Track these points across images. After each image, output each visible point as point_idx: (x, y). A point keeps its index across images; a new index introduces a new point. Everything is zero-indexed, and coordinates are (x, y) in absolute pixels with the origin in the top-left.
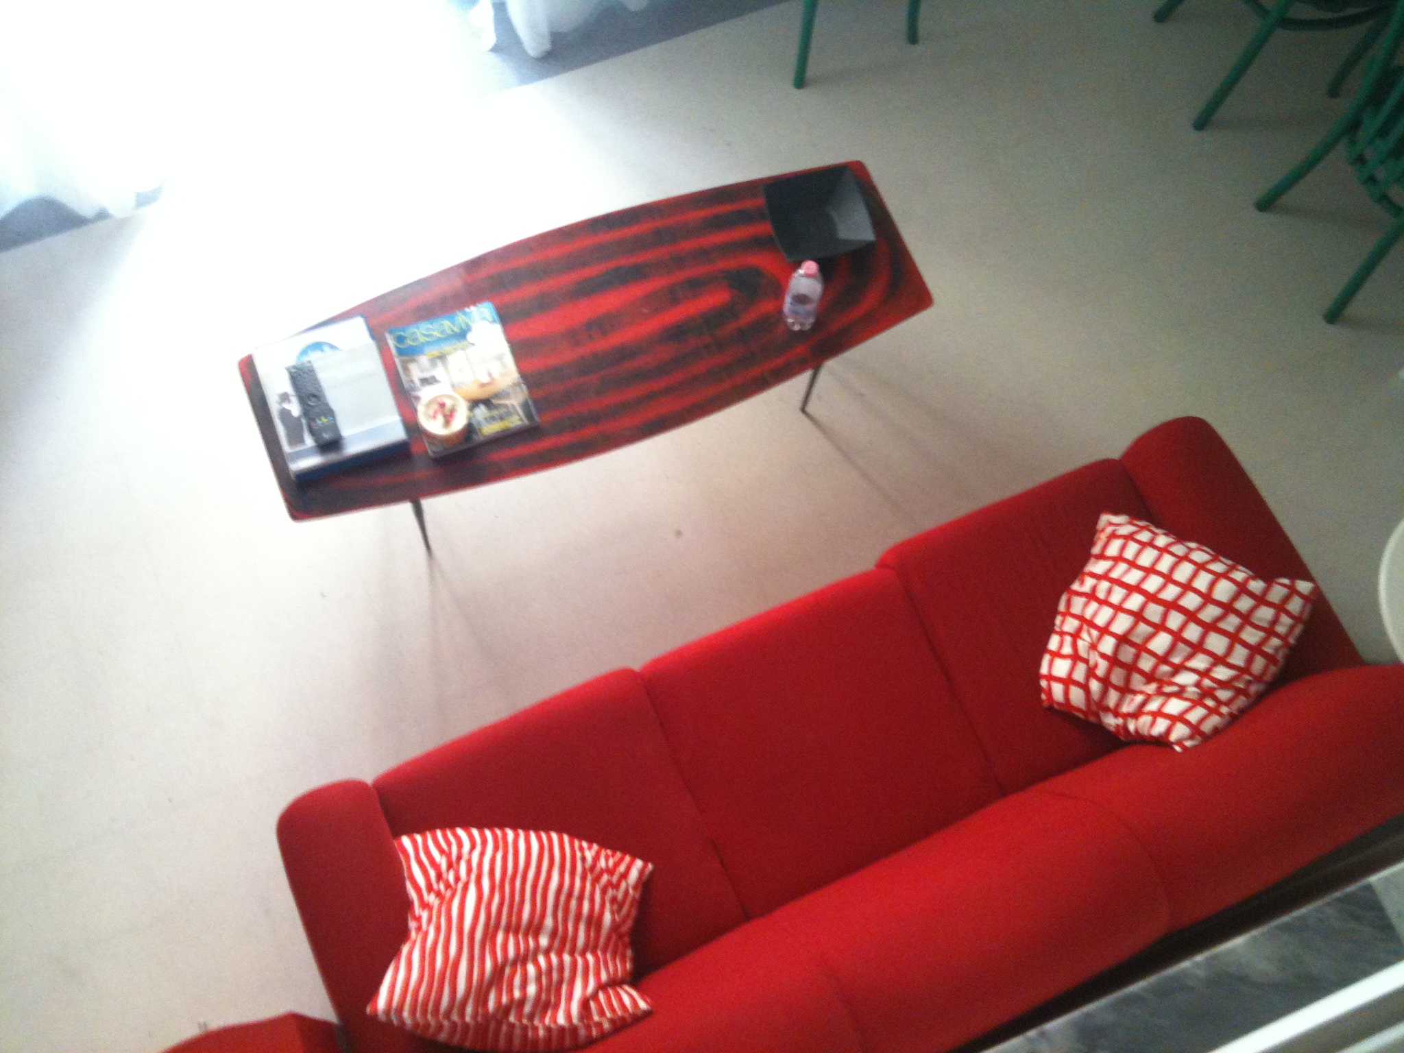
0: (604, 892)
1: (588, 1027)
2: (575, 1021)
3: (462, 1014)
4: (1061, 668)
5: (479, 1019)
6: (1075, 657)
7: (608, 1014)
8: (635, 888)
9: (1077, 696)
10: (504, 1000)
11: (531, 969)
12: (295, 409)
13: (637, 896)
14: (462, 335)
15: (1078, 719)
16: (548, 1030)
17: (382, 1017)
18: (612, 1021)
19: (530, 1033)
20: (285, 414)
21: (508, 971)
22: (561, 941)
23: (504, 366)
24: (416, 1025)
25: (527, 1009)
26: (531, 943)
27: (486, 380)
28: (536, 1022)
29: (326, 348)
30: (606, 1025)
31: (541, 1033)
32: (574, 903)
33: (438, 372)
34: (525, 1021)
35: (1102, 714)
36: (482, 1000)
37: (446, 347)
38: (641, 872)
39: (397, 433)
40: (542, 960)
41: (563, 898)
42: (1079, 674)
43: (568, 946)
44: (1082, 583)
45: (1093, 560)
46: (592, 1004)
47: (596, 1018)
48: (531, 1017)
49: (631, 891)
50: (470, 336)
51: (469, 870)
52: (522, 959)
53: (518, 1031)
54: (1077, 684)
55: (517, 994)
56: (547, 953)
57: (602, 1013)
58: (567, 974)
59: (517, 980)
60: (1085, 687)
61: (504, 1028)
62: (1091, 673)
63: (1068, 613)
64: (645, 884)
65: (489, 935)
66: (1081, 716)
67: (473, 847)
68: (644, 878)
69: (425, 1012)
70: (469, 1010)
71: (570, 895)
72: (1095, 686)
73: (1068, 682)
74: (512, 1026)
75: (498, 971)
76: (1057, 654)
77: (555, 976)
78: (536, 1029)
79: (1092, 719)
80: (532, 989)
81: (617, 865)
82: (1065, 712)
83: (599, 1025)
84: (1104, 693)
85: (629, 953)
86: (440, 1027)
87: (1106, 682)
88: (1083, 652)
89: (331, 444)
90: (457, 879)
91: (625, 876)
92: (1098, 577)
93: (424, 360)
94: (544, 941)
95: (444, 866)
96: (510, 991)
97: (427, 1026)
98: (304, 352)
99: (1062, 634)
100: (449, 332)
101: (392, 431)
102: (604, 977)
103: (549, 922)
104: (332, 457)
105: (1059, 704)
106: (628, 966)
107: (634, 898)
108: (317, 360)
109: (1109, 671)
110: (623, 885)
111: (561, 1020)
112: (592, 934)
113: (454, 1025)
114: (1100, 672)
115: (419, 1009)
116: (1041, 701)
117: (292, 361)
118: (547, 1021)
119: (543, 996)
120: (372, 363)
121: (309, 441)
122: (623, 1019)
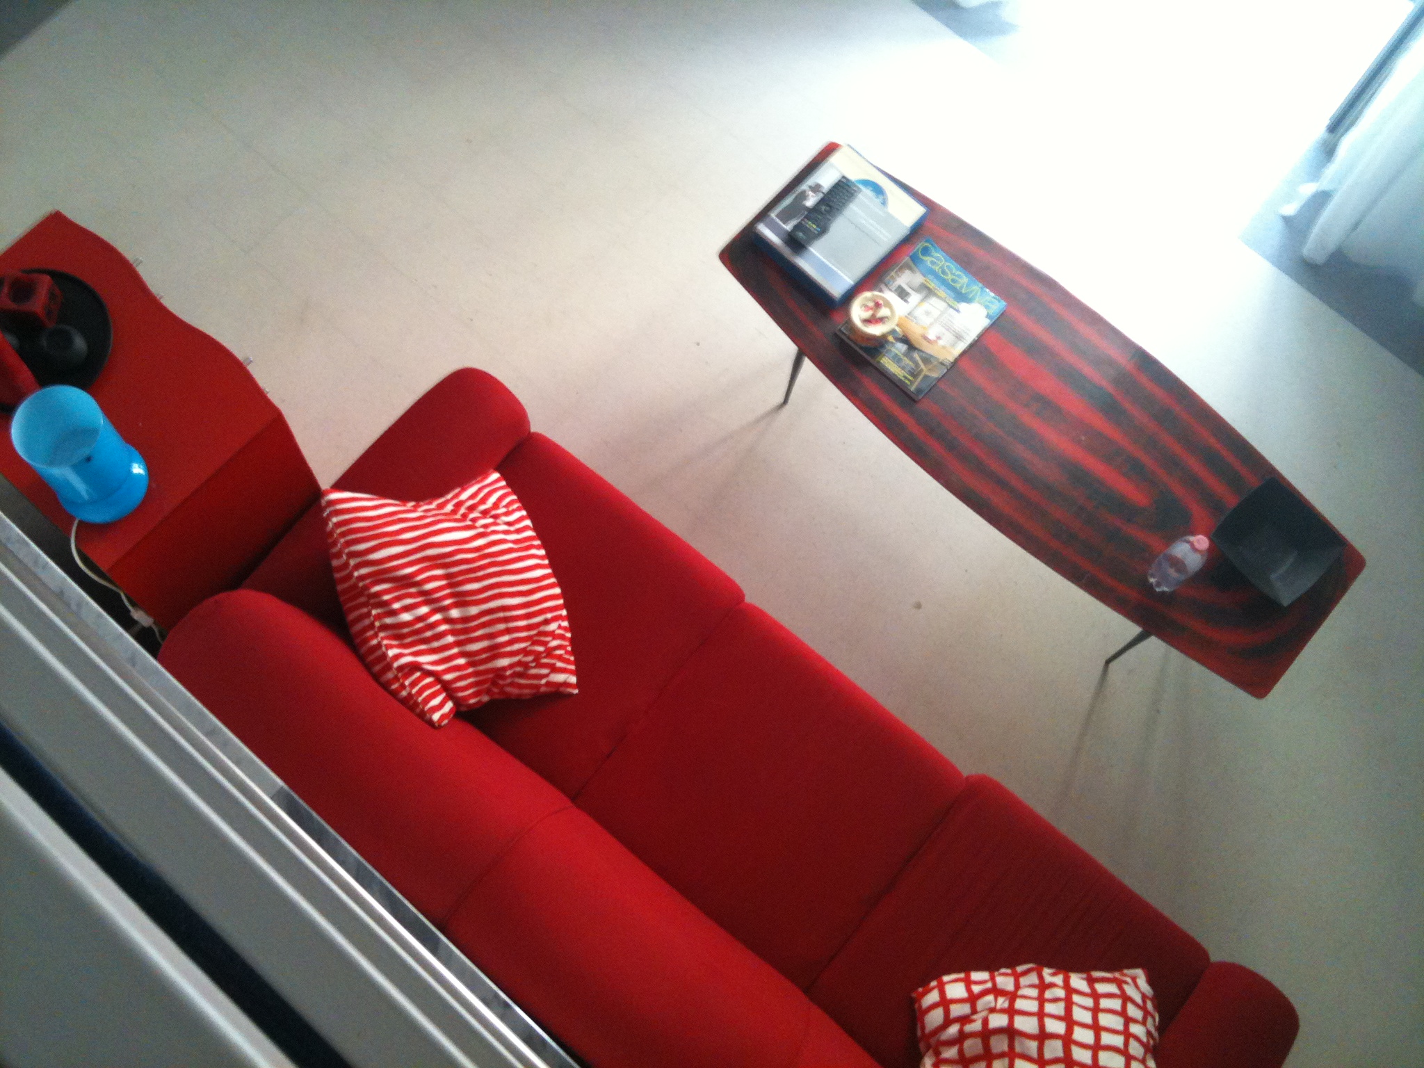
0: (524, 652)
1: (396, 679)
2: (396, 665)
3: (358, 567)
4: (956, 990)
5: (361, 584)
6: (972, 999)
7: (414, 691)
8: (548, 684)
9: (935, 1018)
10: (386, 597)
11: (424, 610)
12: (811, 202)
13: (543, 689)
14: (962, 297)
15: (915, 1033)
16: (379, 645)
17: (323, 502)
18: (410, 694)
19: (370, 633)
20: (803, 196)
21: (413, 590)
22: (463, 629)
23: (953, 345)
24: (331, 533)
25: (388, 621)
26: (448, 602)
27: (932, 336)
28: (382, 635)
29: (881, 197)
30: (404, 693)
31: (375, 642)
32: (502, 626)
33: (915, 298)
34: (377, 624)
35: (931, 1052)
36: (379, 577)
37: (942, 292)
38: (566, 684)
39: (836, 289)
40: (437, 617)
41: (501, 615)
42: (957, 1010)
43: (462, 637)
44: (1054, 974)
45: (1084, 976)
46: (418, 674)
47: (407, 683)
48: (384, 627)
49: (543, 681)
50: (963, 306)
51: (485, 526)
52: (428, 598)
53: (367, 622)
54: (947, 1012)
55: (396, 606)
56: (447, 620)
57: (413, 684)
58: (436, 644)
59: (409, 601)
60: (948, 1022)
61: (365, 610)
62: (964, 1020)
63: (1017, 977)
64: (557, 692)
65: (435, 562)
66: (919, 1033)
67: (509, 524)
68: (562, 689)
69: (343, 534)
70: (364, 571)
71: (506, 620)
72: (953, 1030)
73: (945, 1003)
74: (369, 614)
75: (407, 581)
76: (968, 983)
77: (429, 634)
78: (376, 635)
79: (922, 1046)
80: (406, 617)
81: (560, 658)
82: (915, 1015)
83: (403, 687)
84: (950, 1043)
85: (485, 698)
86: (339, 555)
87: (962, 1037)
88: (981, 1004)
89: (796, 243)
90: (474, 520)
91: (554, 669)
92: (1067, 985)
93: (918, 279)
94: (455, 613)
95: (482, 507)
96: (398, 599)
97: (335, 543)
98: (867, 183)
99: (993, 979)
100: (958, 286)
101: (836, 282)
102: (448, 677)
103: (474, 610)
104: (786, 252)
105: (920, 1006)
106: (472, 701)
107: (538, 687)
108: (865, 195)
109: (973, 1035)
110: (545, 671)
111: (391, 653)
112: (484, 656)
113: (346, 565)
114: (969, 1028)
115: (343, 529)
116: (915, 989)
117: (853, 176)
118: (385, 642)
119: (406, 630)
120: (887, 239)
121: (788, 227)
122: (416, 704)
